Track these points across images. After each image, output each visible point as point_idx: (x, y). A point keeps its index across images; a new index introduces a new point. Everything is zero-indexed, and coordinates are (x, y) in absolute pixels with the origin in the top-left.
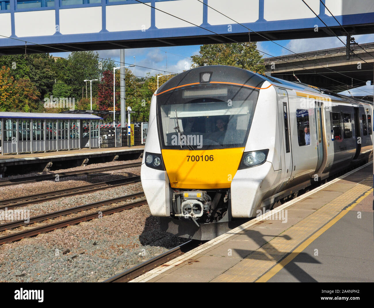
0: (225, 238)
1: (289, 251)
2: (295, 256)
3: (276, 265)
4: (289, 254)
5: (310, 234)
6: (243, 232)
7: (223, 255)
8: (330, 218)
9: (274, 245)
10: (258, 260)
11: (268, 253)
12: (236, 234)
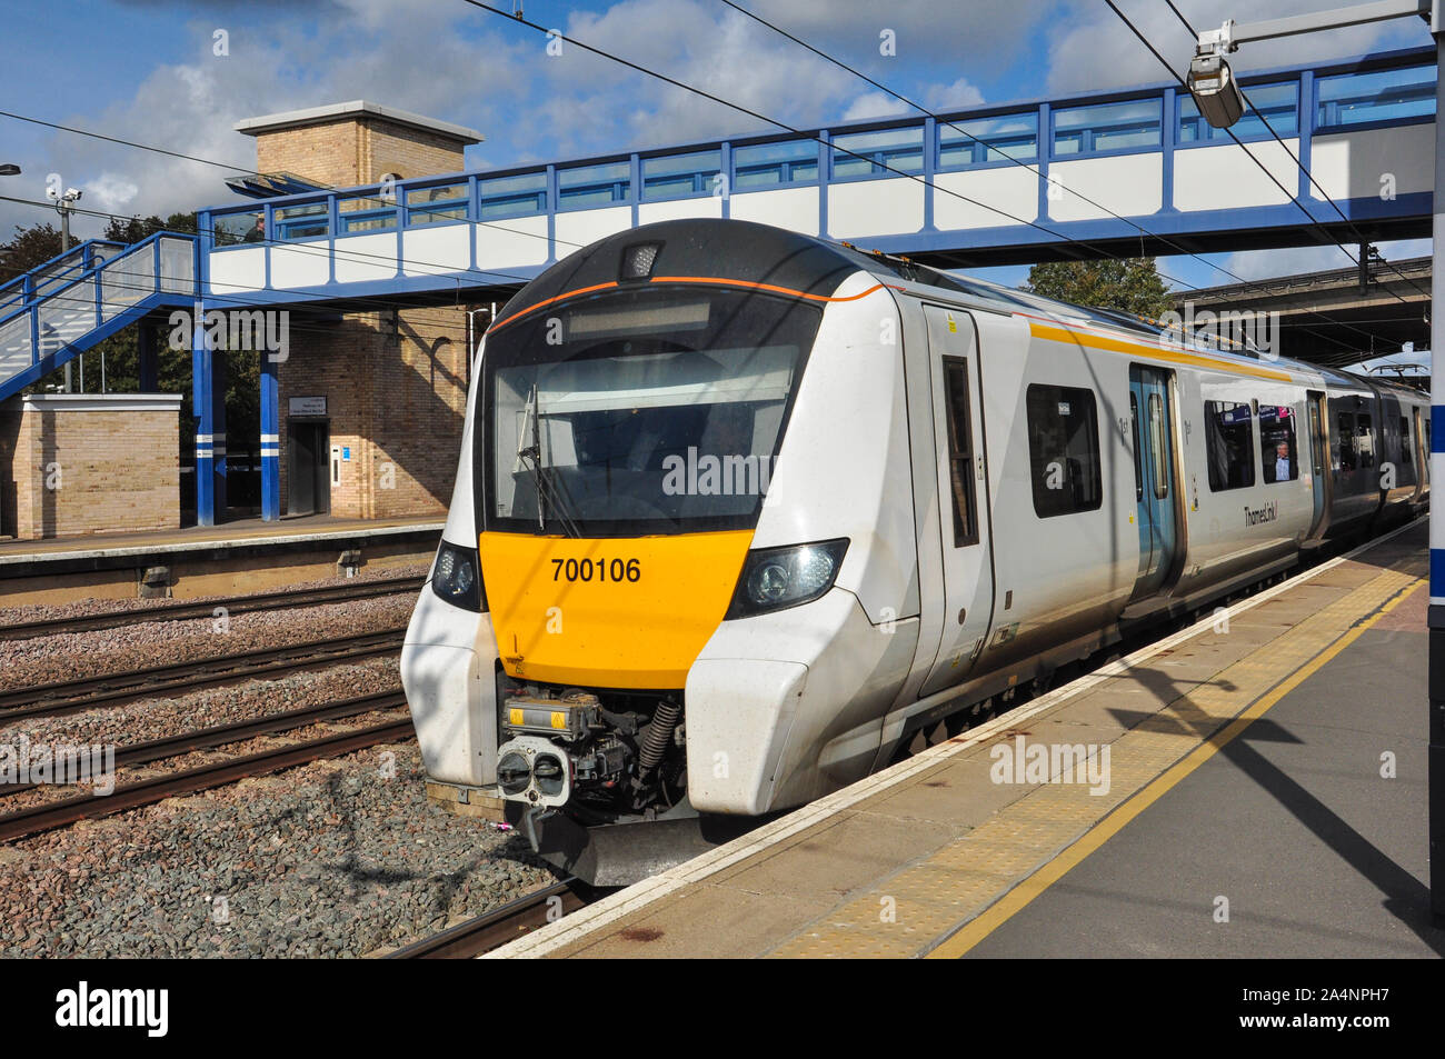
0: (1089, 685)
1: (1231, 716)
2: (1244, 727)
3: (1201, 744)
4: (1230, 721)
5: (1278, 679)
6: (1126, 674)
7: (1083, 720)
8: (1323, 646)
9: (1196, 701)
10: (1162, 735)
11: (1183, 718)
12: (1114, 676)
